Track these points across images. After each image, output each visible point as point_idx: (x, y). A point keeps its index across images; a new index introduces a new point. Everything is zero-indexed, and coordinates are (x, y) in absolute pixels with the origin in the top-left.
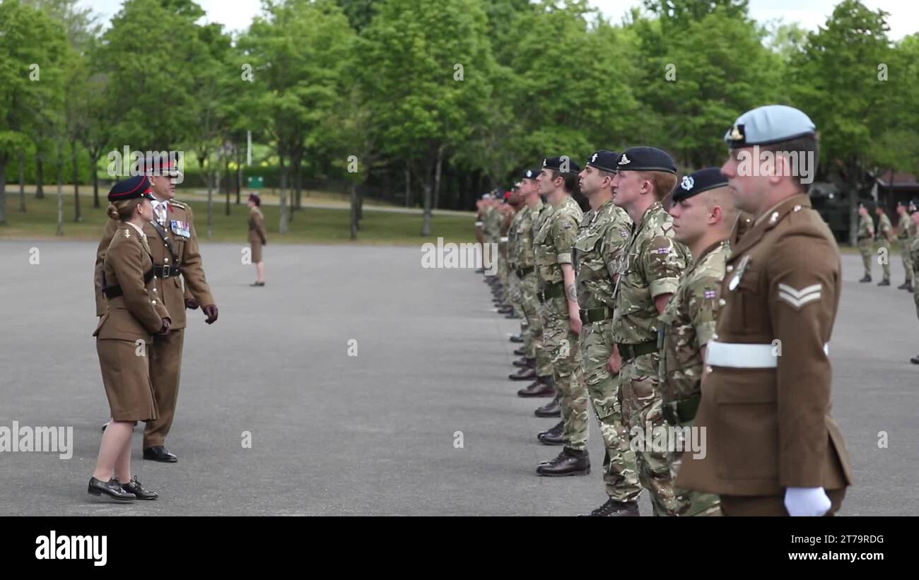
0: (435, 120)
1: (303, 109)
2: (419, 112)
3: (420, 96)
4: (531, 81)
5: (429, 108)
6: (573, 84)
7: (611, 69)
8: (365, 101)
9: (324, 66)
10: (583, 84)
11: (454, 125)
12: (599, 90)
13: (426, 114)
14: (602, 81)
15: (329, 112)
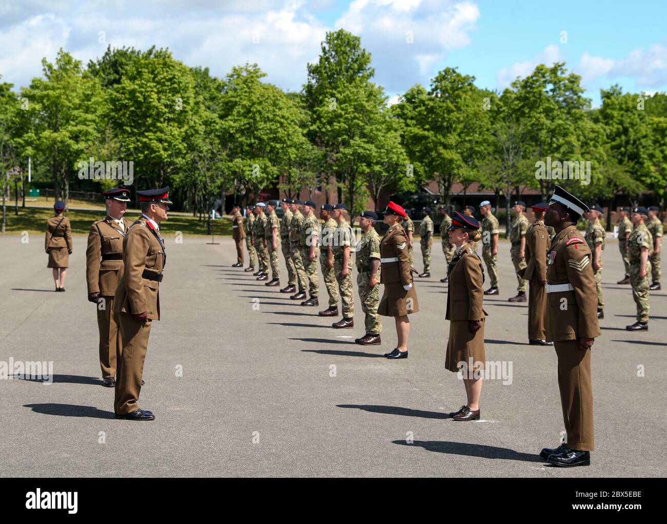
0: (165, 150)
1: (71, 142)
2: (155, 144)
3: (155, 132)
4: (231, 123)
5: (160, 141)
6: (261, 125)
7: (287, 115)
8: (116, 136)
9: (87, 112)
10: (268, 125)
11: (178, 153)
12: (279, 130)
13: (160, 145)
14: (281, 124)
15: (90, 143)
